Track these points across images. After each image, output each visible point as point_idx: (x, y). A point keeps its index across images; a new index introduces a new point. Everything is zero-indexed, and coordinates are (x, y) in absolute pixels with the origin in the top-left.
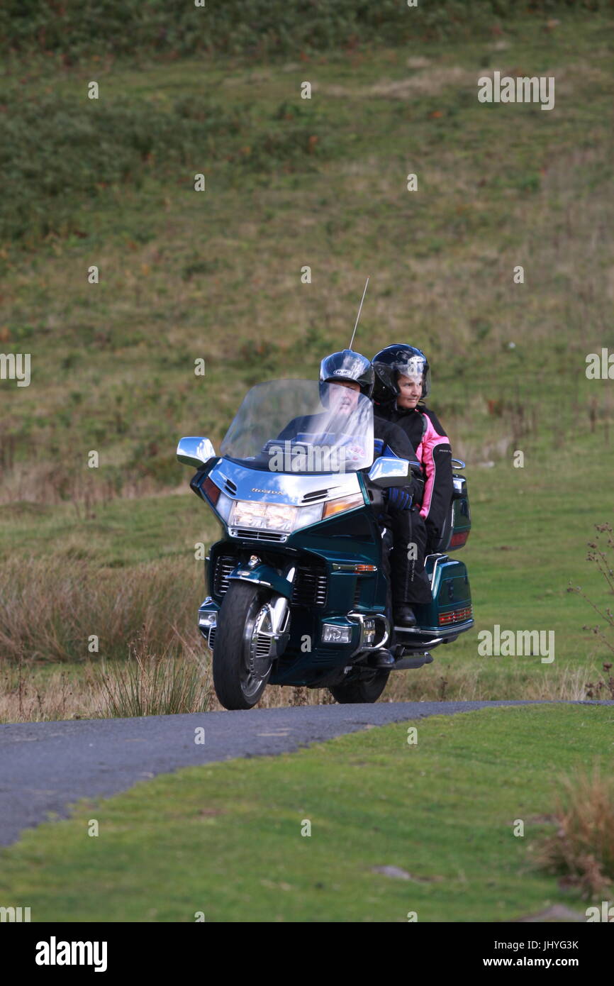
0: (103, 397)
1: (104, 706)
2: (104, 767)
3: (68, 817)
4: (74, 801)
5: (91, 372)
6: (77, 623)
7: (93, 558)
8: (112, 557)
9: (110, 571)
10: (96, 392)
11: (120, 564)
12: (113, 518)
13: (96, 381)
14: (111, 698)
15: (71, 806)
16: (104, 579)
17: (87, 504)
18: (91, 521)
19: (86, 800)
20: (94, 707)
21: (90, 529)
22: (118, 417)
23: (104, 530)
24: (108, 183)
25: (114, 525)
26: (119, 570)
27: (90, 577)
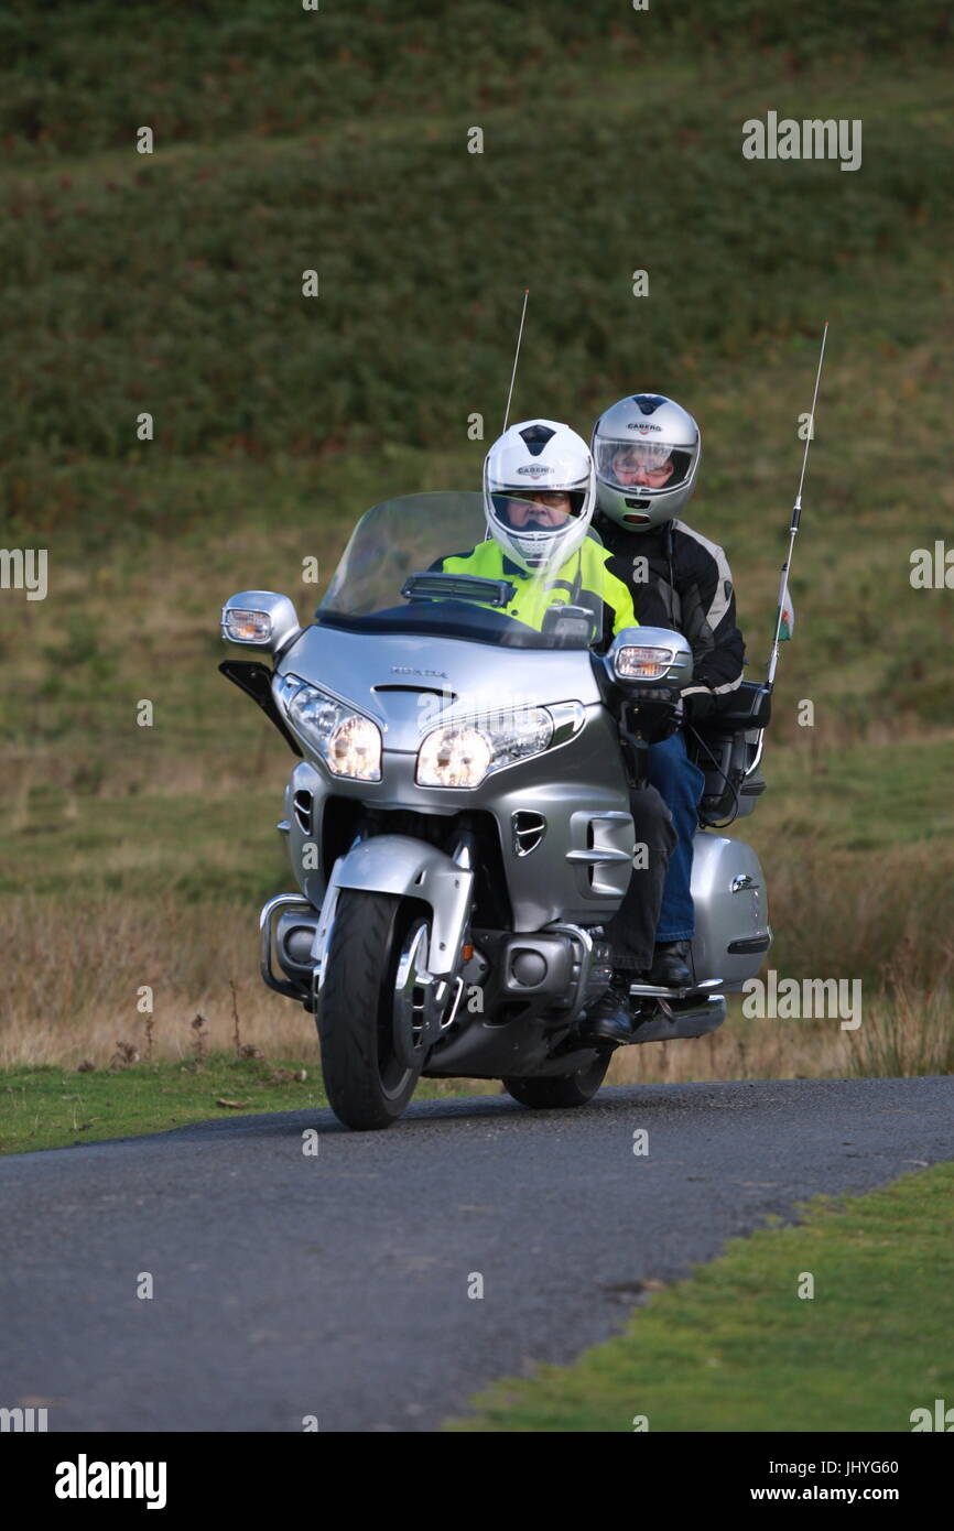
0: (840, 587)
1: (843, 1061)
2: (850, 1149)
3: (797, 1224)
4: (805, 1199)
5: (822, 548)
6: (799, 935)
7: (823, 834)
8: (853, 835)
9: (850, 857)
10: (828, 580)
11: (863, 845)
12: (854, 774)
13: (830, 562)
14: (855, 1048)
15: (802, 1206)
16: (841, 867)
17: (814, 753)
18: (819, 779)
19: (824, 1198)
20: (827, 1062)
21: (817, 790)
22: (862, 616)
23: (840, 792)
24: (854, 253)
25: (855, 784)
26: (861, 856)
27: (819, 864)
